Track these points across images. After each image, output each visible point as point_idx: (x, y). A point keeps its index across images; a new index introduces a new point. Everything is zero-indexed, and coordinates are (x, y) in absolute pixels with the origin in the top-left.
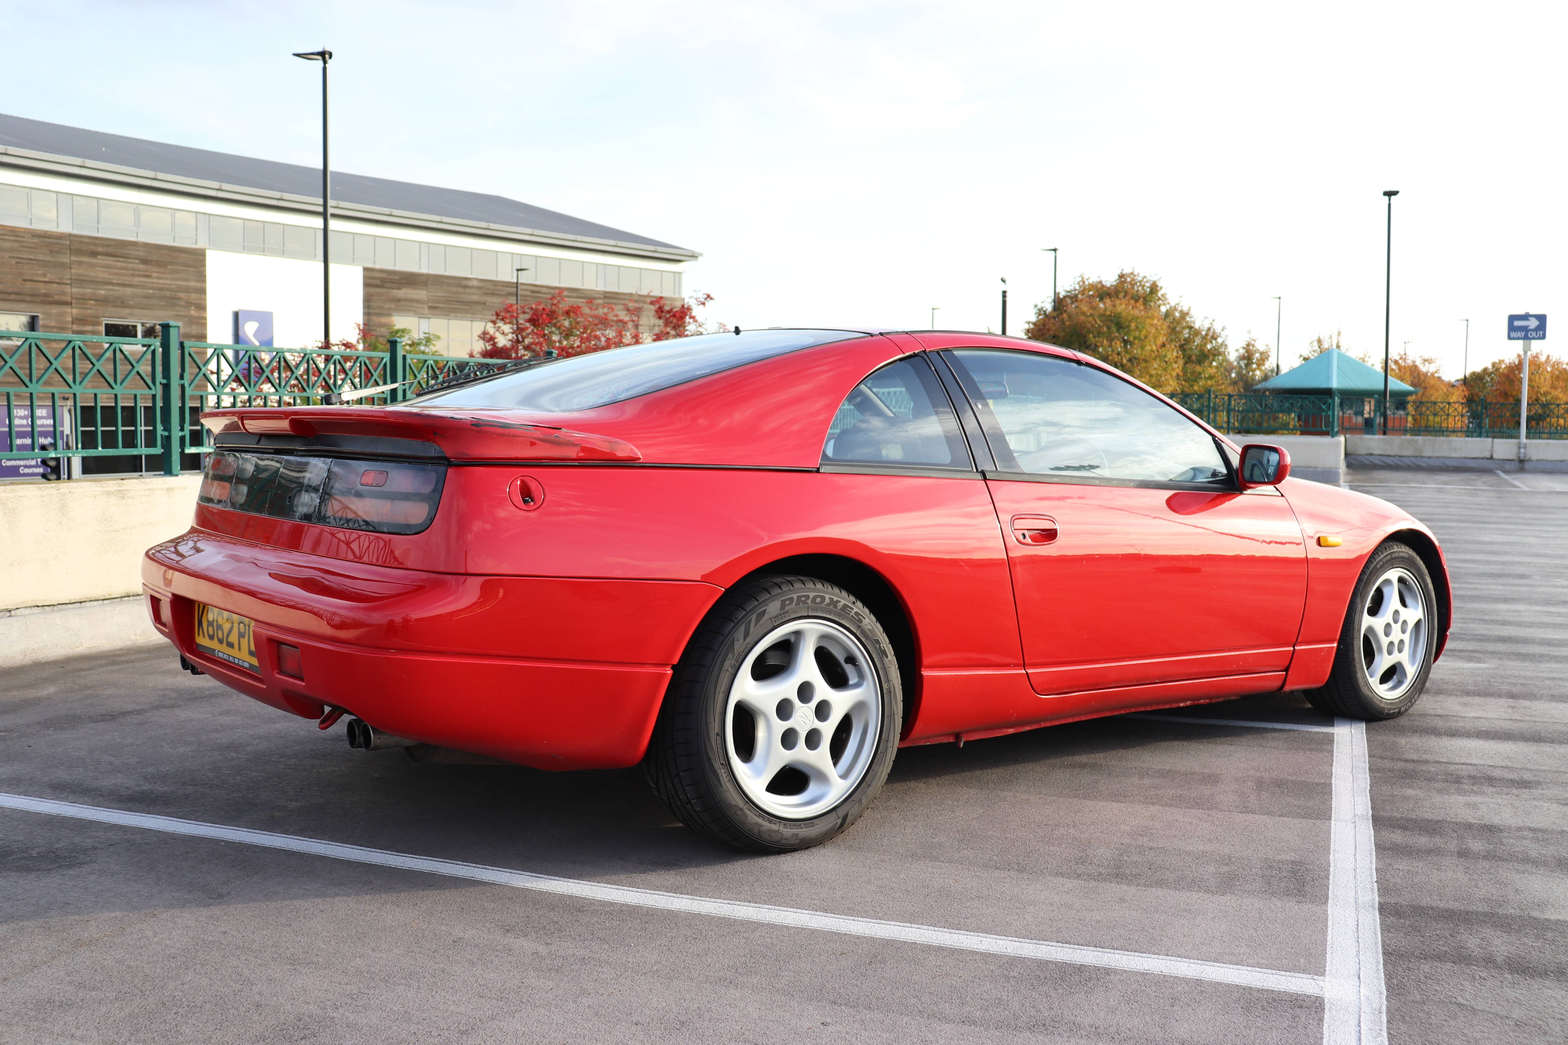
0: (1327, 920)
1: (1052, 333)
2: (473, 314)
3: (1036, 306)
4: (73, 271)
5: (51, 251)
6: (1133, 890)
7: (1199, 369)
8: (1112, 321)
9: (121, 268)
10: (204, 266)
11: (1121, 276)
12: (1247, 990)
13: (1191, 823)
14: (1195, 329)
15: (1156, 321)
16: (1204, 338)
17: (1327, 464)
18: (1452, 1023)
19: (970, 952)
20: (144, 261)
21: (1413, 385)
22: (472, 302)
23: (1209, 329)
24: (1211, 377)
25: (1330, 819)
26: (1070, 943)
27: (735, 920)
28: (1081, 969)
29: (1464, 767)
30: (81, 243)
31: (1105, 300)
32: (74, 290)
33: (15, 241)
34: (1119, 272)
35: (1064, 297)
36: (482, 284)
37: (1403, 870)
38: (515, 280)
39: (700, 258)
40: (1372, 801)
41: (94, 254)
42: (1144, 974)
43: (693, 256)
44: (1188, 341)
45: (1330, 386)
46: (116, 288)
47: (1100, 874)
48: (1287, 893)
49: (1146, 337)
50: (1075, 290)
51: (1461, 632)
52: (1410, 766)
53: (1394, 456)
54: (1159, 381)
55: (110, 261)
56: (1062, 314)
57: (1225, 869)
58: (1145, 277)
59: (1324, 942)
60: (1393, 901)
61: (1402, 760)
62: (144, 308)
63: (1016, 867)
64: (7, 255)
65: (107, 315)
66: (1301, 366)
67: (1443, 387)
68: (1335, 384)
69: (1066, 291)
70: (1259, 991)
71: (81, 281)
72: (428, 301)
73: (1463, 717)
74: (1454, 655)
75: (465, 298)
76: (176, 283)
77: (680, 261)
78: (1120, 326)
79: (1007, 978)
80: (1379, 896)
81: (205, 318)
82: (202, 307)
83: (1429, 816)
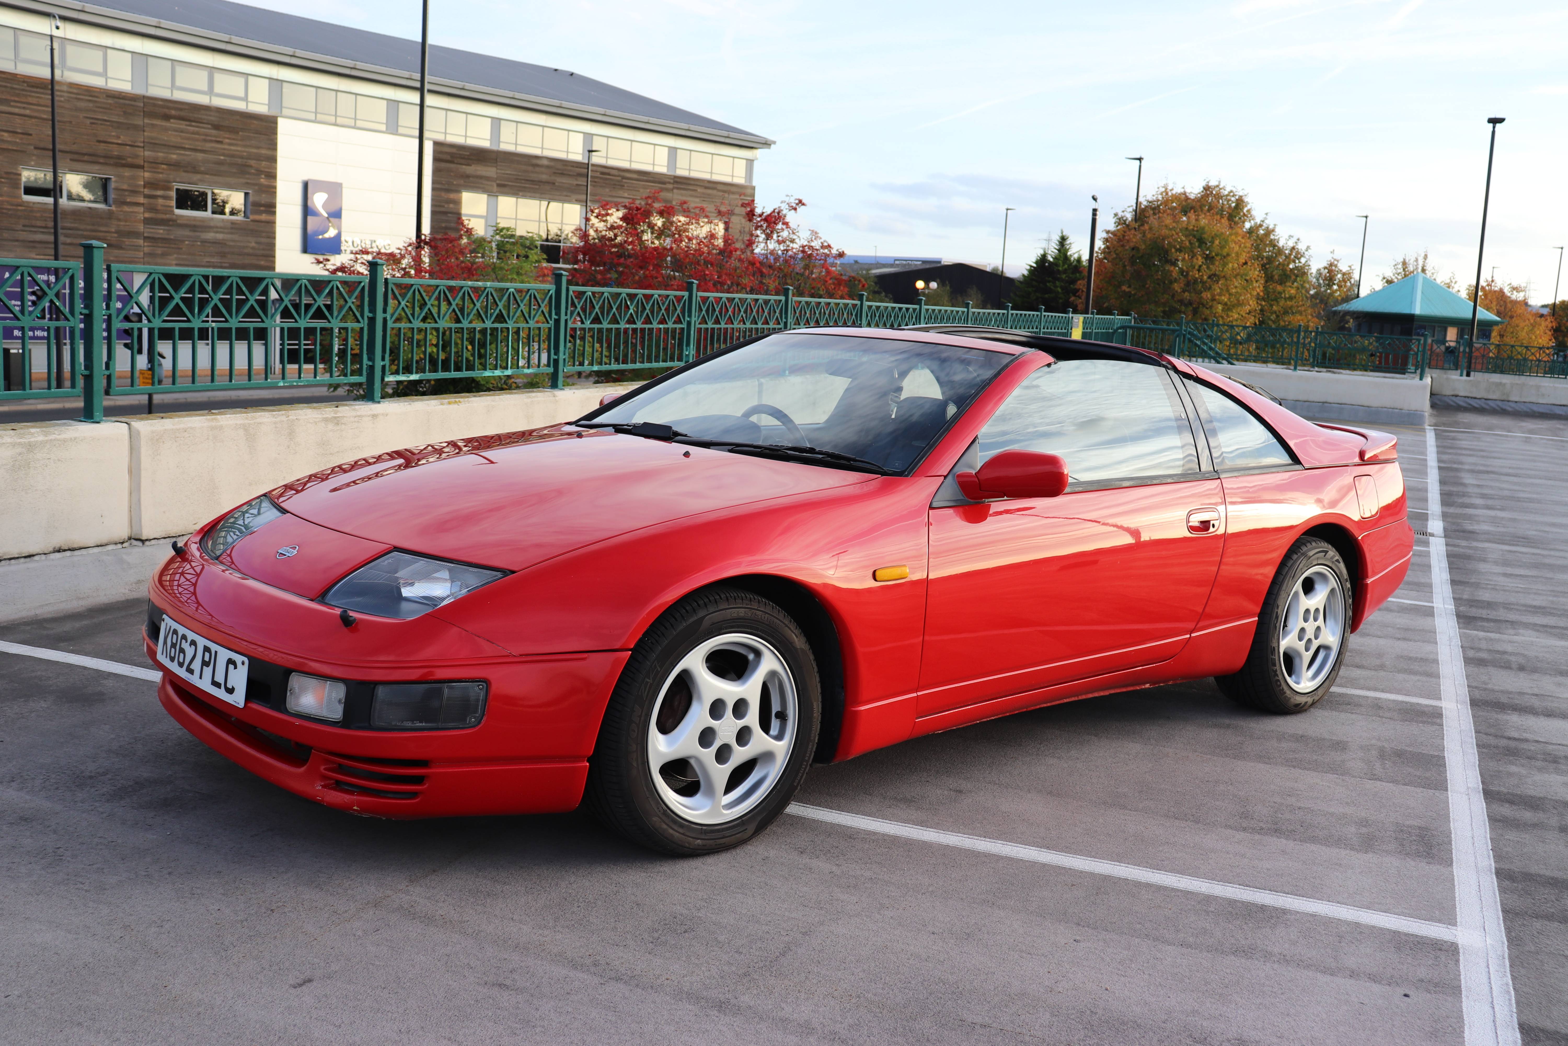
0: (1453, 879)
1: (1132, 245)
2: (542, 194)
3: (1116, 215)
4: (146, 134)
5: (125, 113)
6: (1291, 844)
7: (1279, 288)
8: (1194, 236)
9: (193, 133)
10: (276, 134)
11: (1207, 188)
12: (1396, 933)
13: (1329, 787)
14: (1279, 248)
15: (1240, 238)
16: (1288, 257)
17: (1413, 407)
18: (1561, 970)
19: (1172, 889)
20: (216, 127)
21: (1498, 314)
22: (541, 182)
23: (1293, 248)
24: (1291, 298)
25: (1447, 790)
26: (1250, 886)
27: (979, 853)
28: (1263, 908)
29: (1560, 747)
30: (155, 105)
31: (1189, 214)
32: (147, 153)
33: (90, 101)
34: (1204, 184)
35: (1146, 207)
36: (552, 164)
37: (1513, 841)
38: (586, 161)
39: (773, 146)
40: (1481, 776)
41: (167, 117)
42: (1313, 916)
43: (766, 144)
44: (1270, 260)
45: (1412, 312)
46: (187, 153)
47: (1262, 829)
48: (1418, 854)
49: (1228, 255)
50: (1158, 200)
51: (1552, 606)
52: (1513, 744)
53: (1480, 399)
54: (1238, 300)
55: (182, 125)
56: (1142, 225)
57: (1364, 830)
58: (1231, 191)
59: (1453, 898)
60: (1507, 867)
61: (1505, 737)
62: (215, 175)
63: (1191, 818)
64: (82, 115)
65: (178, 180)
66: (1384, 288)
67: (1530, 317)
68: (1418, 310)
69: (1148, 201)
70: (1406, 935)
71: (154, 145)
72: (497, 179)
73: (1558, 698)
74: (1547, 632)
75: (534, 176)
76: (247, 150)
77: (752, 148)
78: (1201, 241)
79: (1207, 912)
80: (1495, 862)
81: (275, 187)
82: (273, 176)
83: (1532, 792)
